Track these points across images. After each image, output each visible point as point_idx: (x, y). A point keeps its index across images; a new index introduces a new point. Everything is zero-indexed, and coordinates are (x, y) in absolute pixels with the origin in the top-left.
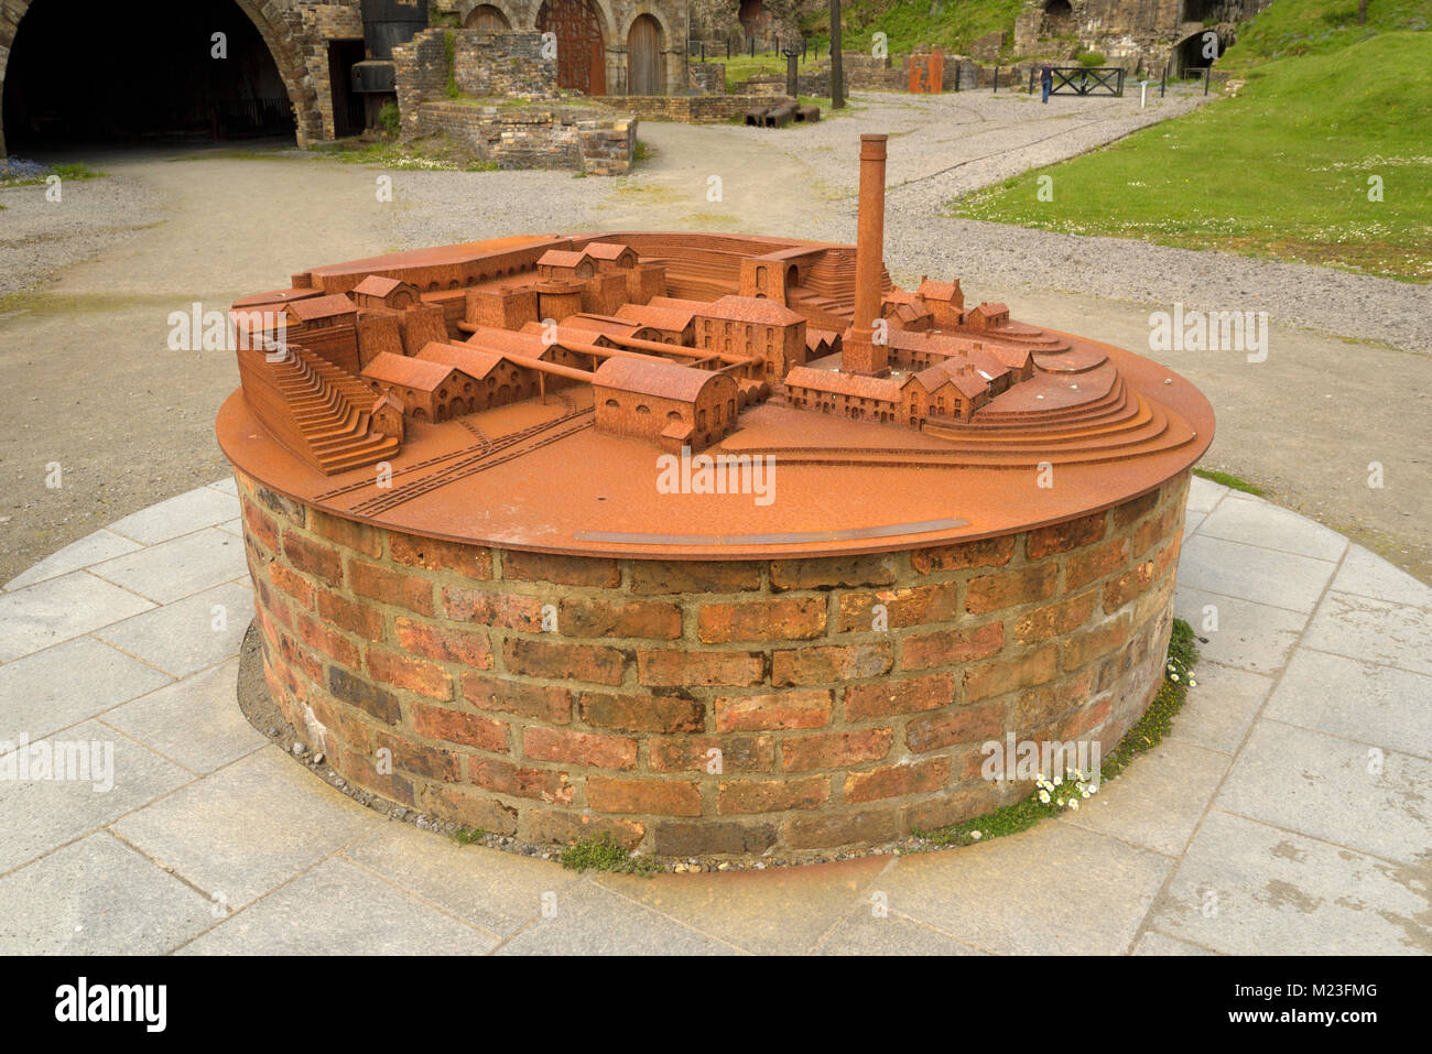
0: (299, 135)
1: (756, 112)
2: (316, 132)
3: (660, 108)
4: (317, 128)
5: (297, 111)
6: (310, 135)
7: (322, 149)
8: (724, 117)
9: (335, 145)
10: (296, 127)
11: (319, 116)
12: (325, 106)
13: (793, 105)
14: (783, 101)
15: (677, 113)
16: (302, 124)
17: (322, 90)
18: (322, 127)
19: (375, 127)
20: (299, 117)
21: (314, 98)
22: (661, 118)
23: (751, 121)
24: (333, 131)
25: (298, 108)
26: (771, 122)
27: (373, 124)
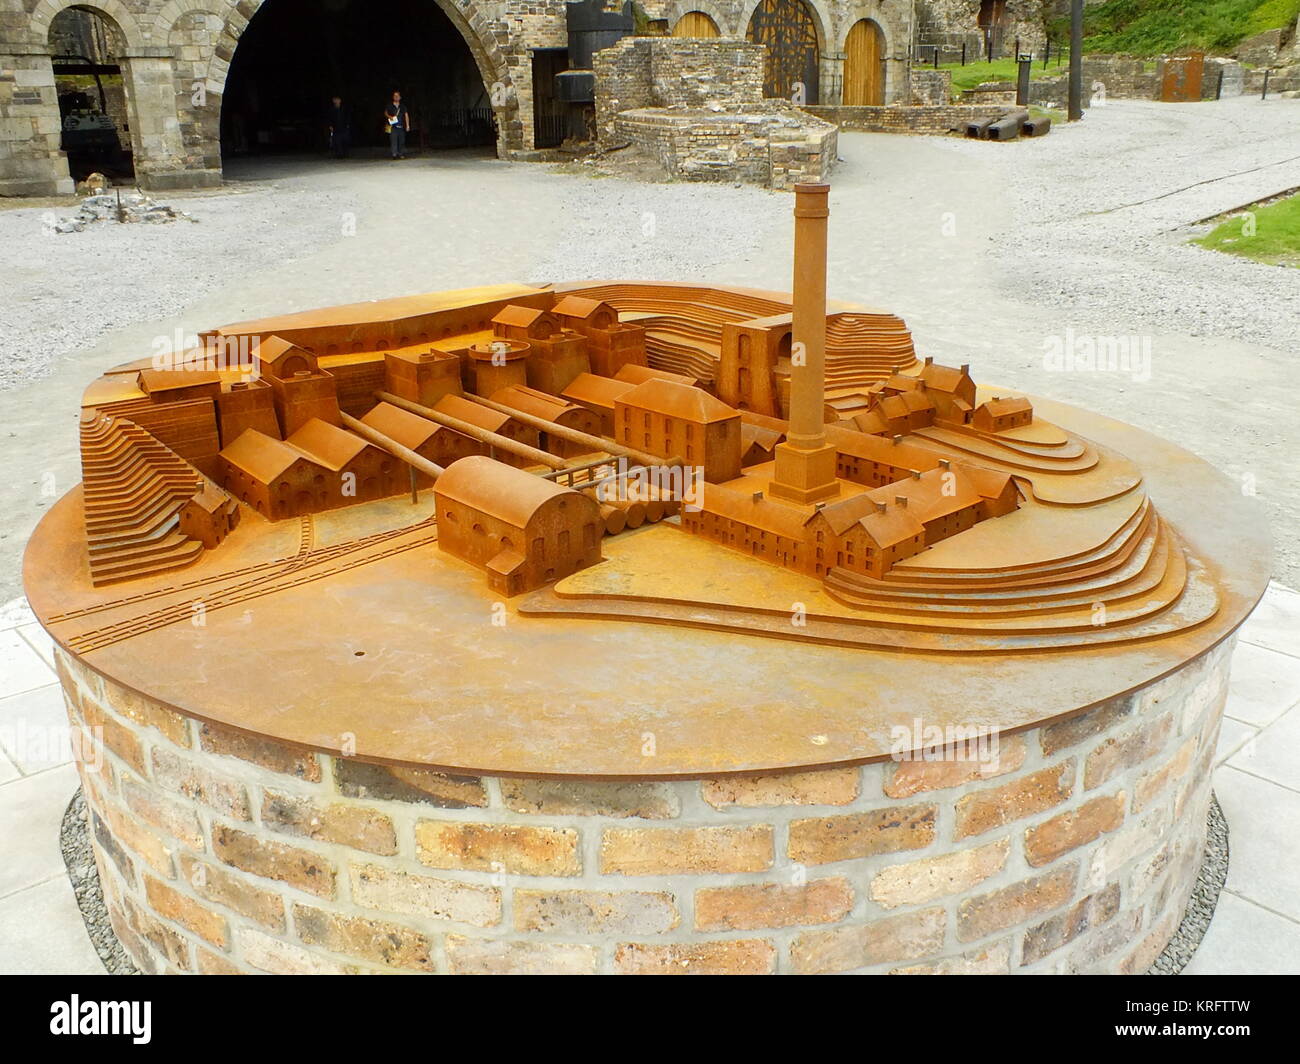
0: (500, 145)
1: (979, 123)
2: (515, 142)
3: (872, 118)
4: (517, 138)
5: (499, 122)
6: (509, 145)
7: (523, 159)
8: (943, 128)
9: (535, 155)
10: (497, 137)
11: (520, 126)
12: (526, 116)
13: (1020, 115)
14: (1011, 111)
15: (891, 124)
16: (502, 134)
17: (523, 100)
18: (522, 138)
19: (574, 137)
20: (500, 127)
21: (516, 108)
22: (874, 129)
23: (972, 133)
24: (533, 141)
25: (499, 118)
26: (994, 135)
27: (572, 135)
